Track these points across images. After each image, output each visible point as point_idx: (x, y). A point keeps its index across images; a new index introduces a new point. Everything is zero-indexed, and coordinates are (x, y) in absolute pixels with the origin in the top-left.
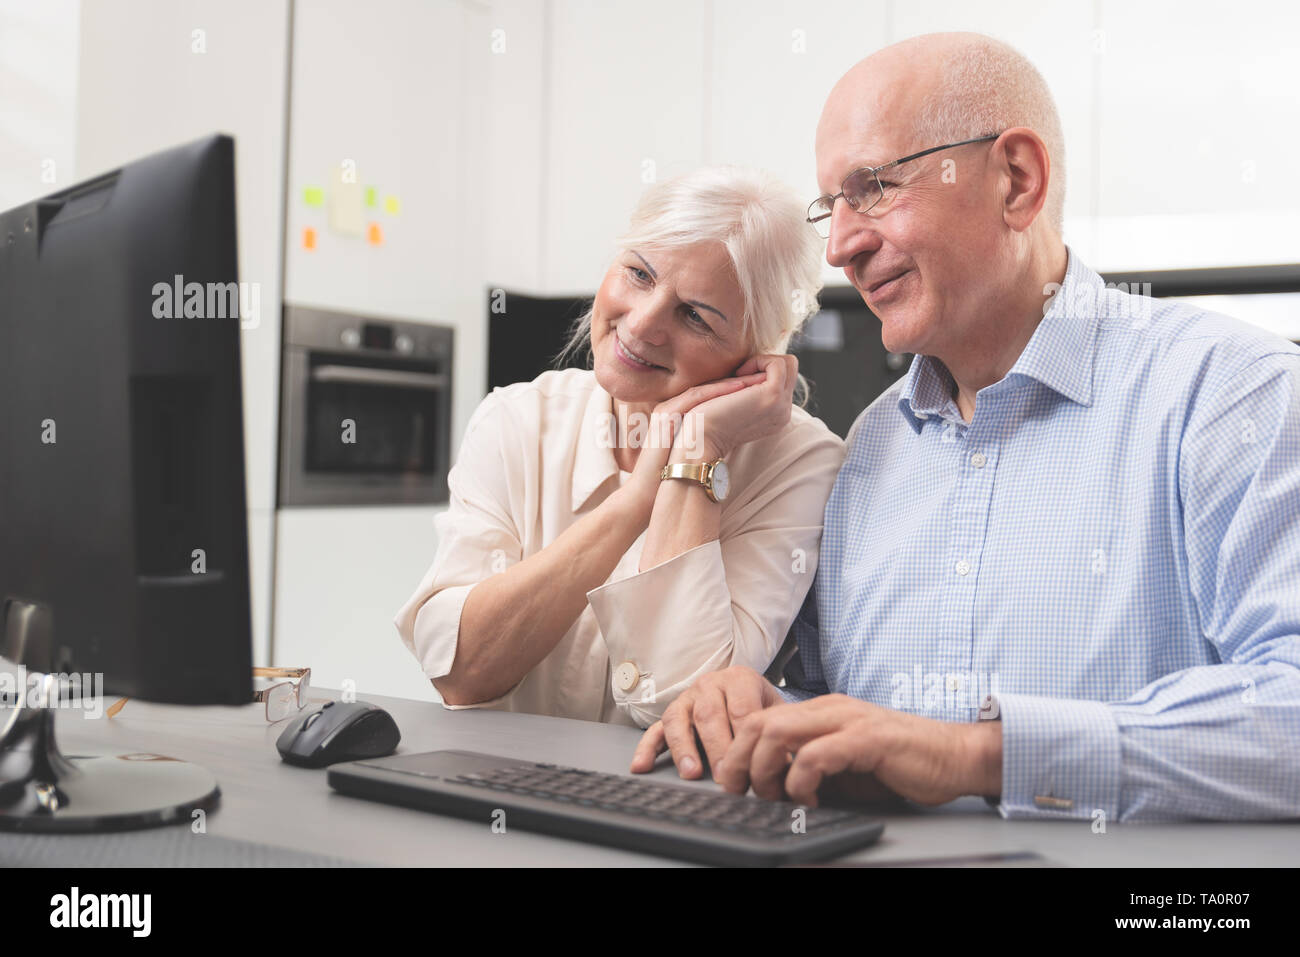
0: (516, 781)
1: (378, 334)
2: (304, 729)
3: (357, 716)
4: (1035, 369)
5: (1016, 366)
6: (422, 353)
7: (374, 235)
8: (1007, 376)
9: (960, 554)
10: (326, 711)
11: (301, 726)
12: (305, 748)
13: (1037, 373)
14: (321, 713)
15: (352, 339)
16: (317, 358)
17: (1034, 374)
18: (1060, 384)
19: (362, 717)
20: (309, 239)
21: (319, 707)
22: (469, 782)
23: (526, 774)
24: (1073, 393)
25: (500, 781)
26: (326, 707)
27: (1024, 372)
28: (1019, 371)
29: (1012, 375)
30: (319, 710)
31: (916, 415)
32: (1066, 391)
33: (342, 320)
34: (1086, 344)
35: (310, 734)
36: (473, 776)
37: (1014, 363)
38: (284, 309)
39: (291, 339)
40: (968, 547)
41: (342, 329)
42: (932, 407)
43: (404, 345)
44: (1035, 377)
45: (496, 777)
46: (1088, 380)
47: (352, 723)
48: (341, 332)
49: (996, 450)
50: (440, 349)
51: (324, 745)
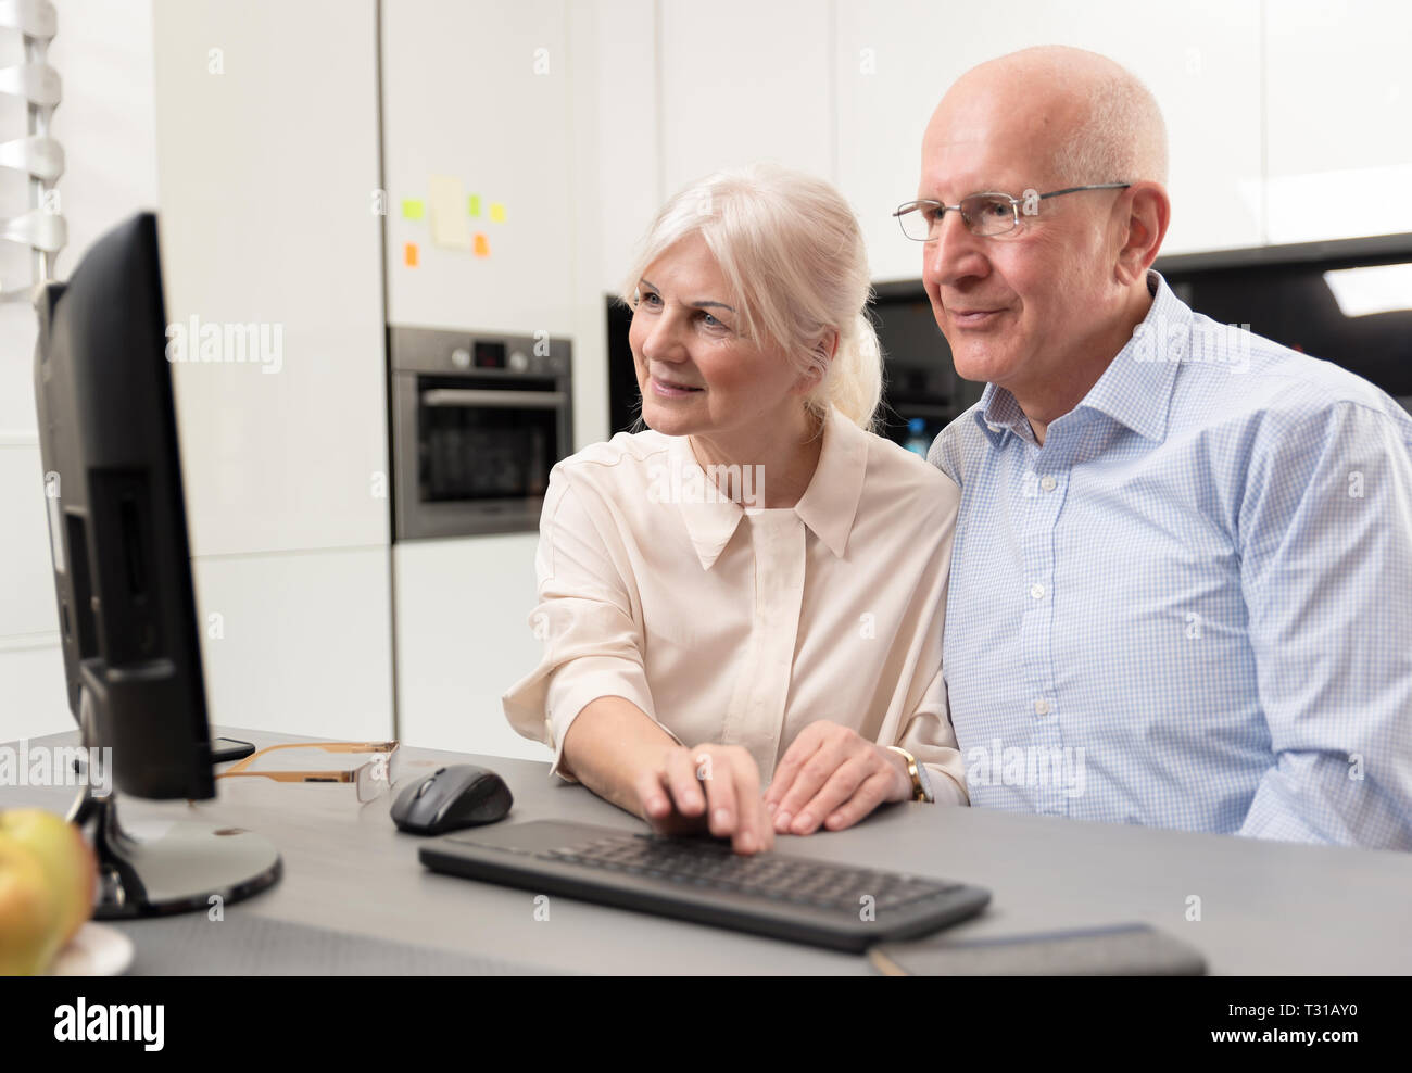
0: (609, 855)
1: (490, 352)
2: (418, 797)
3: (471, 782)
4: (1106, 404)
5: (1086, 398)
6: (538, 371)
7: (480, 245)
8: (1077, 408)
9: (1034, 578)
10: (439, 778)
11: (414, 793)
12: (422, 815)
13: (1107, 407)
14: (433, 779)
15: (462, 360)
16: (428, 382)
17: (1103, 408)
18: (1131, 420)
19: (475, 782)
20: (411, 256)
21: (432, 771)
22: (560, 858)
23: (621, 846)
24: (1145, 429)
25: (594, 856)
26: (438, 773)
27: (1094, 406)
28: (1089, 405)
29: (1082, 408)
30: (430, 777)
31: (989, 427)
32: (1133, 423)
33: (451, 339)
34: (1165, 380)
35: (425, 803)
36: (565, 851)
37: (1085, 395)
38: (388, 331)
39: (397, 363)
40: (1040, 569)
41: (451, 350)
42: (1007, 422)
43: (518, 362)
44: (1105, 411)
45: (589, 851)
46: (1163, 417)
47: (468, 789)
48: (451, 355)
49: (1066, 477)
50: (557, 364)
51: (441, 813)
